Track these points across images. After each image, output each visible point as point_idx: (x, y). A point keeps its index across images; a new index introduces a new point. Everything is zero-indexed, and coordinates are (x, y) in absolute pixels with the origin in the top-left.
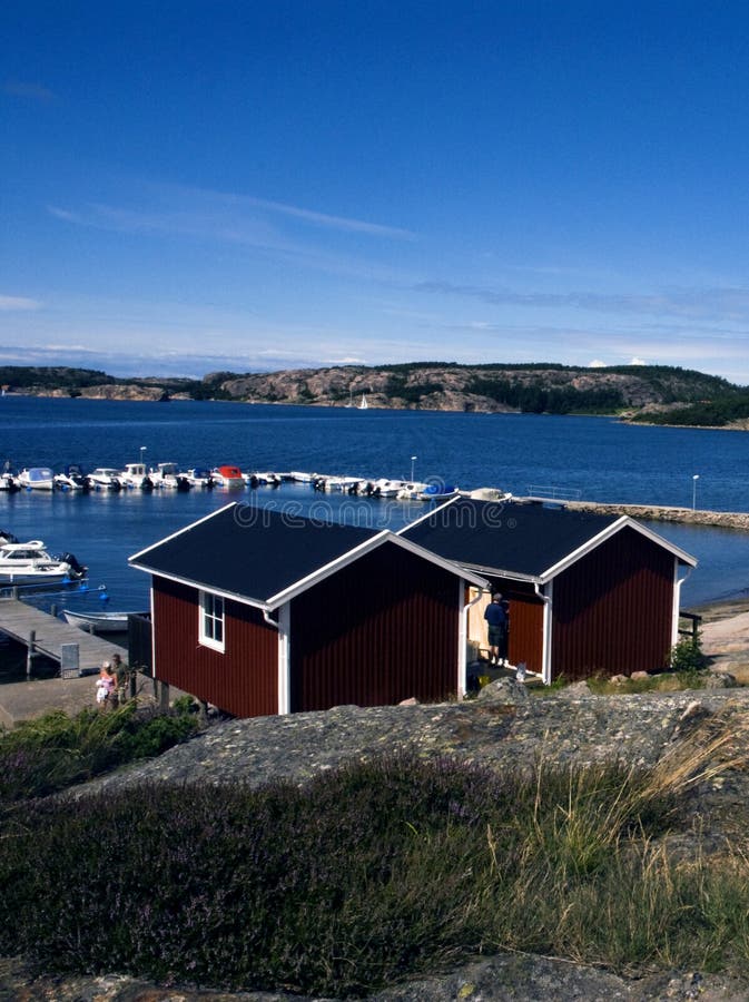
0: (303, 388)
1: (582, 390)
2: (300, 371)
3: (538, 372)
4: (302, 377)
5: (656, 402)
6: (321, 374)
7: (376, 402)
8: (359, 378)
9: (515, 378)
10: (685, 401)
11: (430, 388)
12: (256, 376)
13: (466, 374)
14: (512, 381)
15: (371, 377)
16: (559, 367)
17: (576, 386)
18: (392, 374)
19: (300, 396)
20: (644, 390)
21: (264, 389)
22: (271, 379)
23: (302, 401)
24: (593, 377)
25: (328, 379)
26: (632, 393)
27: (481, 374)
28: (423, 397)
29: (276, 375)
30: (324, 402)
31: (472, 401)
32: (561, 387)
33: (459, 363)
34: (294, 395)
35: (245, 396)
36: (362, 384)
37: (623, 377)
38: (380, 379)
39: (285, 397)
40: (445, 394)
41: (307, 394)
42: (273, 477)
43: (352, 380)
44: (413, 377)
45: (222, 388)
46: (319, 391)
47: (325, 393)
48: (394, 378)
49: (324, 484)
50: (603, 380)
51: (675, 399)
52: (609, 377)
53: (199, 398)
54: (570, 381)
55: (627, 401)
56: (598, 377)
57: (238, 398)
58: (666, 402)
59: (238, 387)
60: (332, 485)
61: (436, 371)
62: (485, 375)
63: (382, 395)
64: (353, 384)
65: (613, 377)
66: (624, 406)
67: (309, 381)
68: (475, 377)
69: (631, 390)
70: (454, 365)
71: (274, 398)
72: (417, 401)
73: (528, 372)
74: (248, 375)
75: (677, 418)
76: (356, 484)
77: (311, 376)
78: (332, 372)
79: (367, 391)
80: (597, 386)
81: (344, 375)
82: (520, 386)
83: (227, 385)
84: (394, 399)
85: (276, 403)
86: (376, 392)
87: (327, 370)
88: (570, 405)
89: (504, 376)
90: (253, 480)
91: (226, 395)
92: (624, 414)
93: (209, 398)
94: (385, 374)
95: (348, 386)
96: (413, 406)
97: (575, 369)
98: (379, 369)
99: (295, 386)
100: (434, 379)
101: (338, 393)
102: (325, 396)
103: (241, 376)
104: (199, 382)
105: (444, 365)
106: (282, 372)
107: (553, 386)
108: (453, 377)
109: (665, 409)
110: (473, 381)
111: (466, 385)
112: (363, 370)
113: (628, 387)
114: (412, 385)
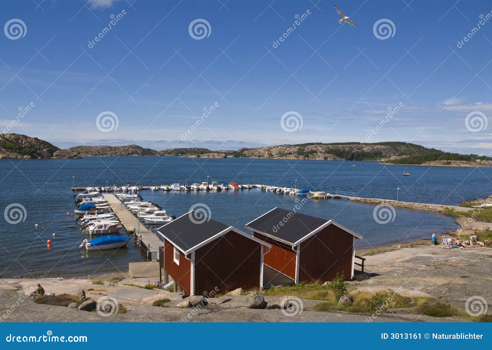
0: (269, 153)
1: (367, 151)
2: (269, 147)
3: (351, 145)
4: (269, 149)
5: (395, 155)
6: (276, 148)
7: (294, 157)
8: (288, 149)
9: (343, 148)
10: (407, 155)
11: (313, 152)
12: (255, 149)
13: (325, 147)
14: (341, 149)
15: (292, 149)
16: (359, 143)
17: (365, 150)
18: (299, 147)
19: (269, 156)
20: (391, 151)
21: (257, 154)
22: (259, 150)
23: (269, 157)
24: (371, 147)
25: (278, 149)
26: (386, 152)
27: (330, 147)
28: (310, 155)
29: (261, 149)
30: (276, 157)
31: (327, 156)
32: (359, 150)
33: (323, 143)
34: (266, 155)
35: (251, 156)
36: (289, 151)
37: (382, 147)
38: (295, 149)
39: (263, 156)
40: (318, 154)
41: (271, 155)
42: (249, 186)
43: (286, 150)
44: (306, 148)
45: (244, 153)
46: (275, 154)
47: (277, 154)
48: (300, 149)
49: (265, 189)
50: (375, 147)
51: (403, 154)
52: (377, 146)
53: (237, 157)
54: (363, 148)
55: (384, 155)
56: (373, 147)
57: (248, 156)
58: (399, 155)
59: (248, 153)
60: (268, 189)
61: (314, 146)
62: (332, 147)
63: (296, 155)
64: (286, 151)
65: (379, 147)
66: (382, 157)
67: (271, 150)
68: (328, 148)
69: (386, 151)
70: (321, 144)
71: (260, 156)
72: (308, 156)
73: (347, 146)
74: (252, 149)
75: (403, 161)
76: (276, 189)
77: (272, 149)
78: (279, 147)
79: (291, 154)
80: (373, 150)
81: (283, 148)
82: (344, 151)
83: (245, 152)
84: (300, 156)
85: (260, 158)
86: (293, 154)
87: (278, 147)
88: (363, 157)
89: (339, 147)
90: (242, 187)
91: (245, 155)
92: (383, 160)
93: (239, 157)
94: (297, 147)
95: (284, 152)
96: (307, 158)
97: (365, 144)
98: (295, 146)
99: (267, 152)
100: (314, 149)
101: (281, 154)
102: (277, 156)
103: (250, 149)
104: (236, 151)
105: (318, 144)
106: (263, 148)
107: (357, 151)
108: (320, 148)
109: (398, 158)
110: (327, 149)
111: (325, 151)
112: (290, 146)
113: (384, 150)
114: (306, 151)
